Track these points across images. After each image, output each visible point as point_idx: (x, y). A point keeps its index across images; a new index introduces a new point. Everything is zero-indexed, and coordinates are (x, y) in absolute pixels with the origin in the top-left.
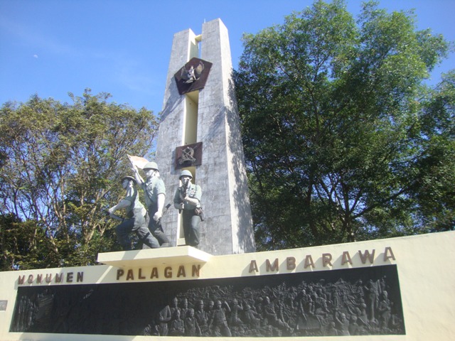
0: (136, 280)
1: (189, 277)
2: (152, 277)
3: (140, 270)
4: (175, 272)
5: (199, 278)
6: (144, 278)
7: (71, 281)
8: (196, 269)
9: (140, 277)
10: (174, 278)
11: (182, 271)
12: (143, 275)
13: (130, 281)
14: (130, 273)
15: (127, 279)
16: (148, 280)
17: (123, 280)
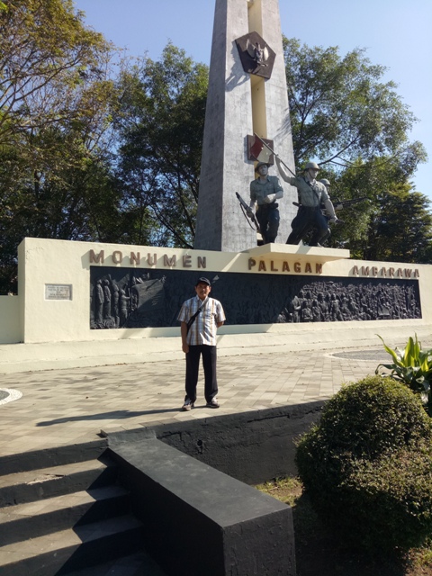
0: (269, 271)
1: (314, 273)
2: (283, 270)
3: (272, 263)
4: (303, 267)
5: (321, 275)
6: (277, 270)
7: (190, 266)
8: (319, 267)
9: (272, 269)
10: (303, 273)
11: (308, 267)
12: (275, 267)
13: (262, 272)
14: (262, 265)
15: (260, 270)
16: (280, 272)
17: (255, 270)
